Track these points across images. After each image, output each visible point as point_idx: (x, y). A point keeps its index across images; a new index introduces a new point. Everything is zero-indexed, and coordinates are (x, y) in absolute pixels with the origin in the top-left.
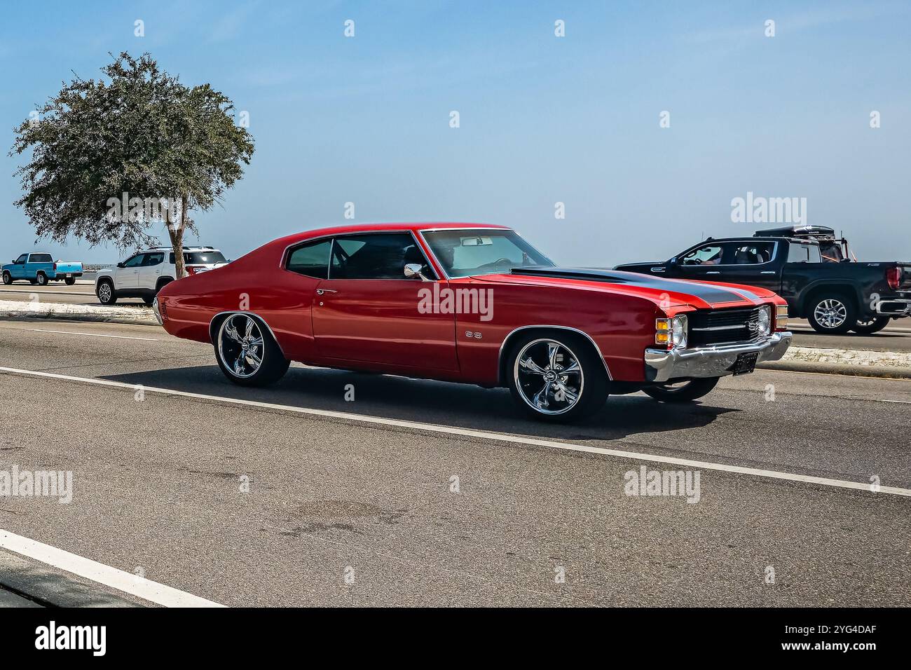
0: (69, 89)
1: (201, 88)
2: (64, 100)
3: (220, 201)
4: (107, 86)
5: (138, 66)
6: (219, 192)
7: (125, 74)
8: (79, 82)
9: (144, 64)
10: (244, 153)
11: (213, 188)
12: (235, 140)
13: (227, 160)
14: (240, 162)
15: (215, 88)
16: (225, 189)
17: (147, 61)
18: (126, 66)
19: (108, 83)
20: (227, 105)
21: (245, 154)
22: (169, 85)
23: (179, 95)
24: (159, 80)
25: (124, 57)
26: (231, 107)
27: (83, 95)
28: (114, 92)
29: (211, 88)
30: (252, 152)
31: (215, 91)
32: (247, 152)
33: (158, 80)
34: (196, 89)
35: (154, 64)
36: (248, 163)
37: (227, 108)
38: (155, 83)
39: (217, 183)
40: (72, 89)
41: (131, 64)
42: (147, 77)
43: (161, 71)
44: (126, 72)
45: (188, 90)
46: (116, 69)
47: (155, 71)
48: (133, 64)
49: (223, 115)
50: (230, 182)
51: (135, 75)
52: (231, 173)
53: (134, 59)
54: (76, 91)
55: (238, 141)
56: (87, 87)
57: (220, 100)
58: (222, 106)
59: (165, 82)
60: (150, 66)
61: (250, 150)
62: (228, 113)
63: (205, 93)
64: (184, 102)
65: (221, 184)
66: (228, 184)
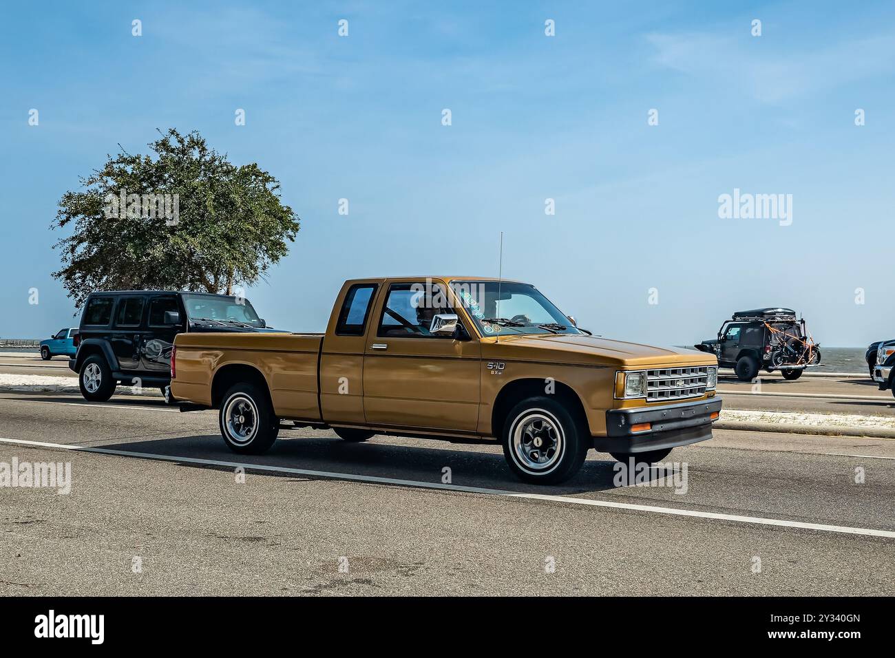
0: (114, 163)
1: (248, 167)
2: (108, 174)
3: (266, 278)
4: (154, 162)
5: (186, 143)
6: (264, 268)
7: (173, 151)
8: (125, 156)
9: (193, 142)
10: (289, 231)
11: (258, 264)
12: (281, 218)
13: (272, 238)
14: (285, 240)
15: (262, 168)
16: (271, 265)
17: (195, 138)
18: (174, 143)
19: (155, 158)
20: (274, 185)
21: (290, 232)
22: (217, 163)
23: (227, 173)
24: (208, 158)
25: (172, 133)
26: (278, 187)
27: (129, 169)
28: (161, 168)
29: (258, 167)
30: (297, 230)
31: (262, 171)
32: (292, 229)
33: (205, 157)
34: (243, 167)
35: (203, 142)
36: (293, 241)
37: (274, 188)
38: (203, 160)
39: (262, 259)
40: (118, 163)
41: (179, 141)
42: (195, 154)
43: (209, 147)
44: (174, 149)
45: (236, 169)
46: (164, 145)
47: (204, 149)
48: (181, 141)
49: (270, 194)
50: (275, 258)
51: (183, 152)
52: (276, 250)
53: (182, 136)
54: (122, 166)
55: (284, 219)
56: (133, 161)
57: (267, 180)
58: (269, 186)
59: (214, 160)
60: (199, 144)
61: (295, 228)
62: (275, 193)
63: (251, 172)
64: (231, 180)
65: (267, 260)
66: (273, 260)
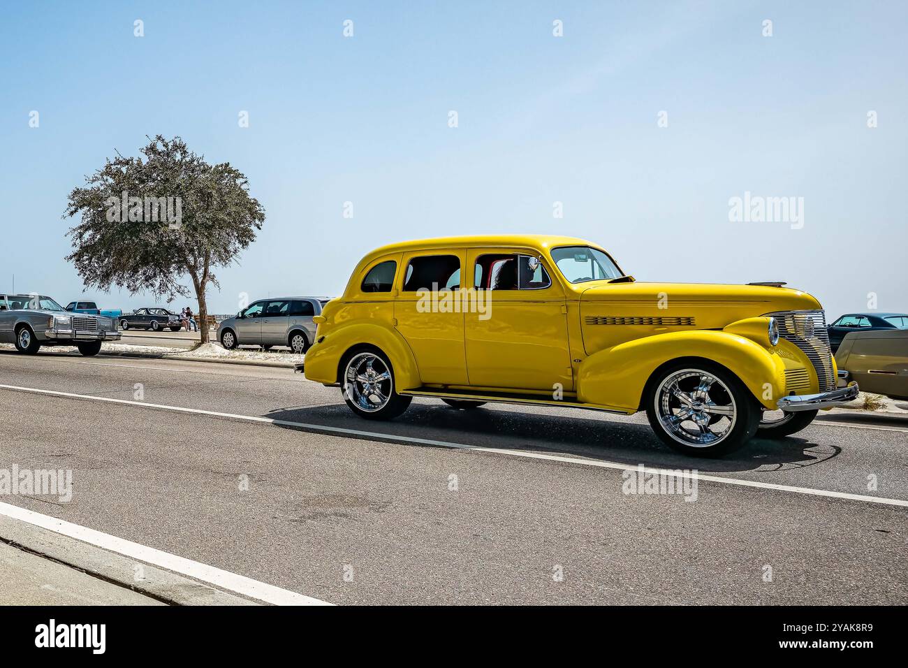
0: (112, 164)
1: (222, 165)
2: (107, 173)
3: (237, 259)
4: (144, 163)
5: (170, 147)
6: (235, 251)
7: (159, 153)
8: (121, 159)
9: (176, 146)
10: (256, 220)
11: (231, 248)
12: (250, 210)
13: (242, 226)
14: (253, 228)
15: (233, 166)
16: (241, 249)
17: (178, 143)
18: (160, 147)
19: (145, 160)
20: (243, 180)
21: (257, 222)
22: (195, 163)
23: (204, 171)
24: (188, 159)
25: (159, 139)
26: (246, 182)
27: (124, 170)
28: (150, 168)
29: (230, 166)
30: (263, 220)
31: (233, 169)
32: (259, 220)
33: (186, 158)
34: (217, 166)
35: (184, 146)
36: (260, 229)
37: (243, 183)
38: (184, 161)
39: (234, 244)
40: (115, 164)
41: (164, 145)
42: (178, 157)
43: (189, 150)
45: (211, 167)
46: (152, 149)
47: (185, 152)
48: (166, 145)
49: (240, 188)
50: (245, 244)
51: (168, 155)
52: (245, 237)
53: (166, 141)
54: (118, 167)
55: (254, 212)
56: (127, 163)
57: (237, 176)
58: (239, 181)
59: (193, 161)
60: (181, 148)
61: (262, 218)
62: (244, 187)
63: (226, 170)
64: (207, 178)
65: (238, 245)
66: (243, 245)
